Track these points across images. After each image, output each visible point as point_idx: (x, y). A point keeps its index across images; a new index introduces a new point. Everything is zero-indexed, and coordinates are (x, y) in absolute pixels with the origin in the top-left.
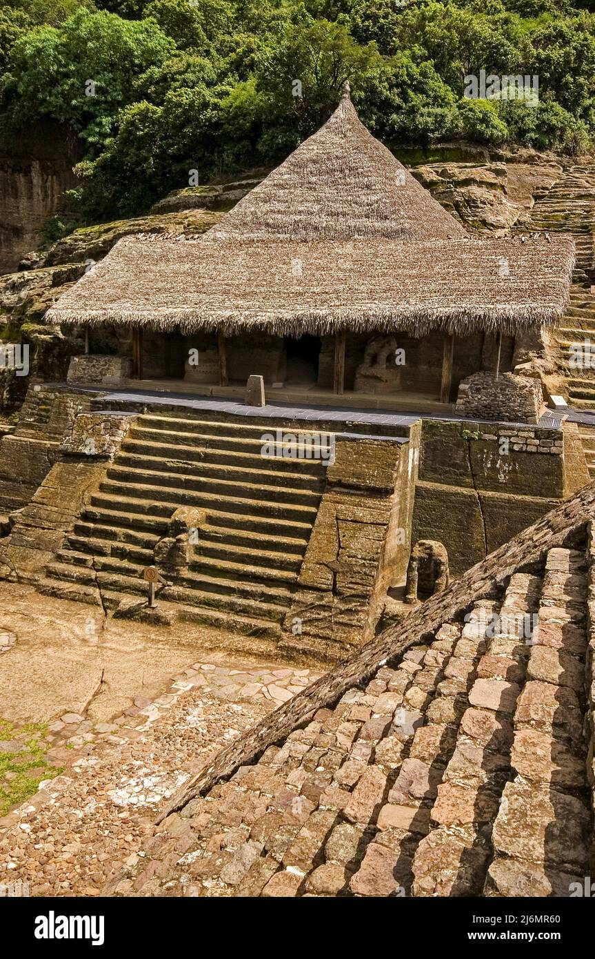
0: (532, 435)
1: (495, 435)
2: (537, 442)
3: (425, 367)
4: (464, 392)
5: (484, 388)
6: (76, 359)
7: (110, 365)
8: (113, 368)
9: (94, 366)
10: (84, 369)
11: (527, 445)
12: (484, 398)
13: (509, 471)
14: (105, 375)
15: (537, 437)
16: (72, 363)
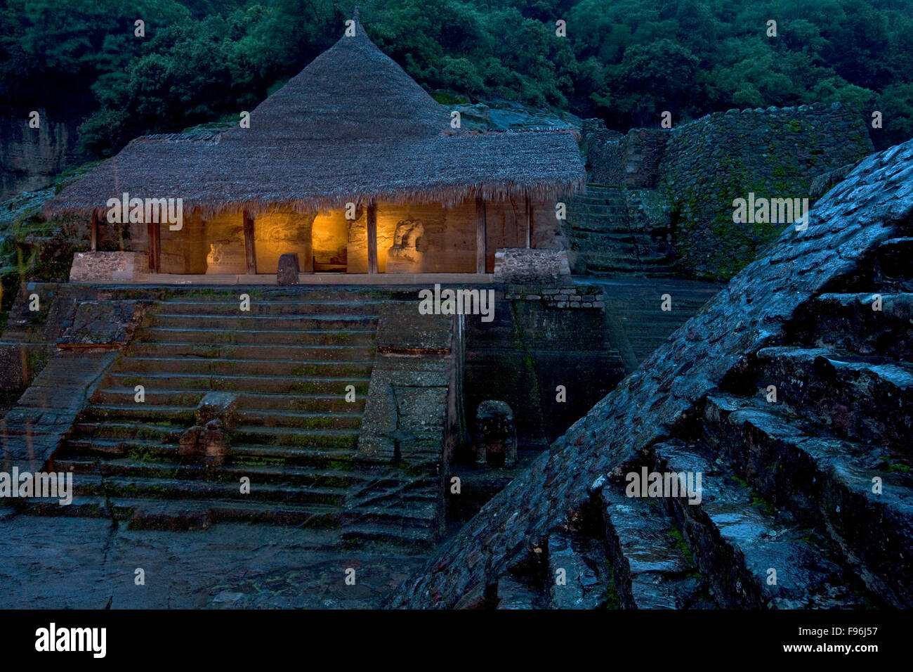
0: (574, 291)
1: (538, 295)
2: (579, 298)
3: (451, 250)
4: (500, 260)
5: (519, 255)
6: (81, 255)
7: (121, 259)
8: (125, 262)
9: (102, 261)
10: (90, 265)
11: (570, 302)
12: (520, 264)
13: (556, 329)
14: (115, 270)
15: (578, 293)
16: (76, 259)
